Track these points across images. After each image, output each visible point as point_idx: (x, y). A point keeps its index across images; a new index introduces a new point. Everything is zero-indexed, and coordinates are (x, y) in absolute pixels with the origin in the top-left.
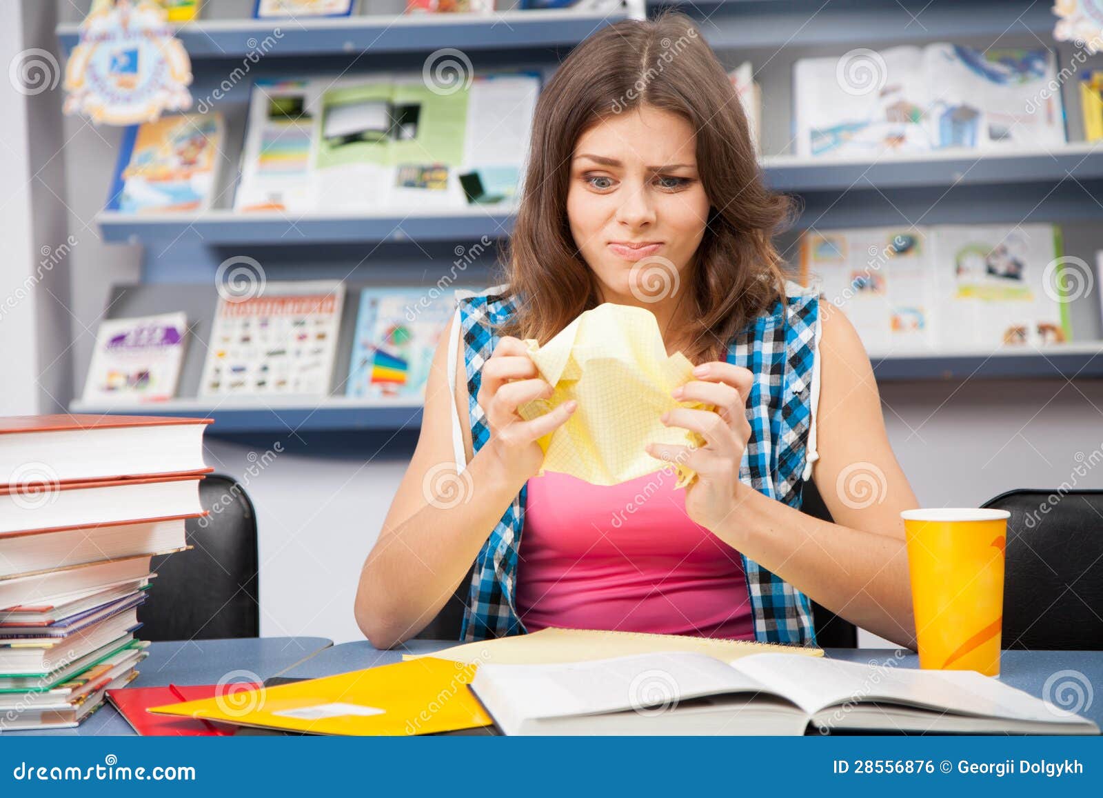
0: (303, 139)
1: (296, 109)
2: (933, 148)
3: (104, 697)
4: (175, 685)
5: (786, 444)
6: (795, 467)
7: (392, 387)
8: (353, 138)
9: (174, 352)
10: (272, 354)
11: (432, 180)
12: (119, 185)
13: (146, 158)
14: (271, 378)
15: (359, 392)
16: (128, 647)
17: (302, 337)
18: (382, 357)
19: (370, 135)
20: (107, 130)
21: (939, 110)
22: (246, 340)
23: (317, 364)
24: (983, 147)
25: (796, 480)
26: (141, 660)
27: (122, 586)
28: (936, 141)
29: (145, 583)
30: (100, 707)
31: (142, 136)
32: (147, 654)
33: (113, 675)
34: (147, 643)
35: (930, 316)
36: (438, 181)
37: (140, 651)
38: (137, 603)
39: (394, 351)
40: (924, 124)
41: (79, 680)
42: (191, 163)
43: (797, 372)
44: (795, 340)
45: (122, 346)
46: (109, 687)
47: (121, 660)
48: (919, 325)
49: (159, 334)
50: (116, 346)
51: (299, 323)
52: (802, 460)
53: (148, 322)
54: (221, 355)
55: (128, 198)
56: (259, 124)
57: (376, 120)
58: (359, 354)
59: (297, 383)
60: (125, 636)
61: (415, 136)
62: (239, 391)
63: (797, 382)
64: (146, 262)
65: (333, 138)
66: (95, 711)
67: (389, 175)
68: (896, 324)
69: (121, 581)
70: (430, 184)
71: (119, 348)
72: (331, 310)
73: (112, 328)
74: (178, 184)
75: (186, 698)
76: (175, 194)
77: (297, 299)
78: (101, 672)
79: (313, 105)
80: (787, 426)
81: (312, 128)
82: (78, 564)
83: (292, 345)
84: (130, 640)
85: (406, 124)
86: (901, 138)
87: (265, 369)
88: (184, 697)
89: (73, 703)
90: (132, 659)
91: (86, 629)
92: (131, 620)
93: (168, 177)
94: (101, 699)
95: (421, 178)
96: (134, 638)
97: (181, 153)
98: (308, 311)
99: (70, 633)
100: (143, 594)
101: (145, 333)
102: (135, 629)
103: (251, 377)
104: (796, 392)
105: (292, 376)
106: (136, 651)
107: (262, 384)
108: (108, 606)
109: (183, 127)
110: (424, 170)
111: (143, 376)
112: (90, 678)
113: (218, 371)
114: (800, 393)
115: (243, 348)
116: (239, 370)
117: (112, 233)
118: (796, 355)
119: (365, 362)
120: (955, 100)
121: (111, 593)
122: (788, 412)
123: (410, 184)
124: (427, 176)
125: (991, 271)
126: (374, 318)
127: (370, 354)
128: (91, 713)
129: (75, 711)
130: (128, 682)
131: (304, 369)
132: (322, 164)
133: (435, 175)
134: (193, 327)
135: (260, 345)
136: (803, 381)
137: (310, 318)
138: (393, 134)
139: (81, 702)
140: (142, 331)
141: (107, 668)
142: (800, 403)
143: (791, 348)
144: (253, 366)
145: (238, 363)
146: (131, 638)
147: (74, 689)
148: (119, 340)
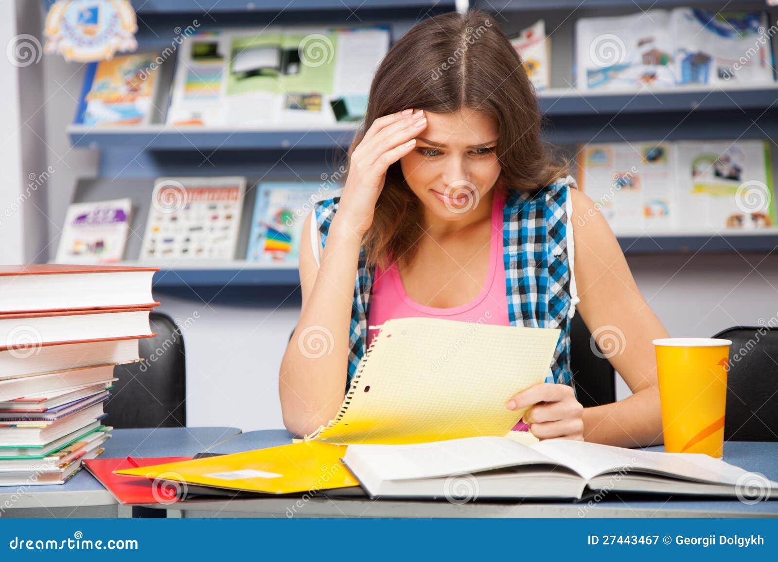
0: (216, 74)
1: (211, 52)
2: (677, 83)
3: (81, 464)
4: (131, 457)
5: (553, 293)
6: (561, 309)
7: (280, 254)
8: (253, 73)
9: (122, 228)
10: (193, 229)
11: (310, 104)
12: (83, 106)
13: (103, 86)
14: (193, 246)
15: (256, 258)
16: (97, 431)
17: (215, 218)
18: (272, 232)
19: (266, 71)
20: (75, 65)
21: (681, 57)
22: (174, 219)
23: (225, 238)
24: (714, 83)
25: (562, 319)
26: (106, 440)
27: (93, 386)
28: (679, 78)
29: (109, 385)
30: (78, 472)
31: (100, 70)
32: (110, 436)
33: (87, 449)
34: (111, 428)
35: (673, 207)
36: (314, 104)
37: (105, 433)
38: (104, 399)
39: (281, 228)
40: (671, 66)
41: (64, 452)
42: (135, 90)
43: (555, 241)
44: (551, 218)
45: (84, 222)
46: (84, 458)
47: (93, 439)
48: (665, 213)
49: (111, 214)
50: (80, 222)
51: (213, 207)
52: (567, 305)
53: (103, 205)
54: (156, 229)
55: (90, 115)
56: (185, 63)
57: (270, 60)
58: (256, 230)
59: (211, 251)
60: (95, 422)
61: (298, 72)
62: (170, 256)
63: (556, 248)
64: (102, 162)
65: (239, 72)
66: (75, 474)
67: (279, 101)
68: (648, 212)
69: (93, 383)
70: (309, 107)
71: (82, 224)
72: (236, 198)
73: (77, 210)
74: (126, 105)
75: (139, 465)
76: (124, 113)
77: (211, 190)
78: (79, 446)
79: (224, 49)
80: (553, 280)
81: (224, 66)
82: (63, 370)
83: (207, 223)
84: (98, 426)
85: (291, 64)
86: (653, 76)
87: (188, 240)
88: (137, 463)
89: (61, 467)
90: (99, 439)
91: (68, 416)
92: (99, 412)
93: (119, 100)
94: (79, 465)
95: (303, 102)
96: (101, 424)
97: (128, 83)
98: (218, 199)
99: (58, 418)
100: (108, 393)
101: (101, 214)
102: (102, 417)
103: (178, 246)
104: (557, 256)
105: (207, 246)
106: (103, 433)
107: (185, 251)
108: (84, 400)
109: (129, 64)
110: (304, 97)
111: (100, 245)
112: (72, 450)
113: (153, 241)
114: (560, 256)
115: (172, 225)
116: (169, 241)
117: (78, 140)
118: (553, 228)
119: (260, 236)
120: (693, 49)
121: (86, 391)
122: (553, 270)
123: (294, 107)
124: (306, 101)
125: (718, 174)
126: (267, 205)
127: (263, 230)
128: (72, 475)
129: (62, 473)
130: (97, 455)
131: (216, 241)
132: (230, 92)
133: (312, 101)
134: (135, 210)
135: (184, 223)
136: (561, 247)
137: (220, 204)
138: (282, 70)
139: (66, 467)
140: (99, 212)
141: (83, 444)
142: (561, 263)
143: (549, 223)
144: (179, 238)
145: (169, 235)
146: (99, 424)
147: (62, 457)
148: (82, 218)
